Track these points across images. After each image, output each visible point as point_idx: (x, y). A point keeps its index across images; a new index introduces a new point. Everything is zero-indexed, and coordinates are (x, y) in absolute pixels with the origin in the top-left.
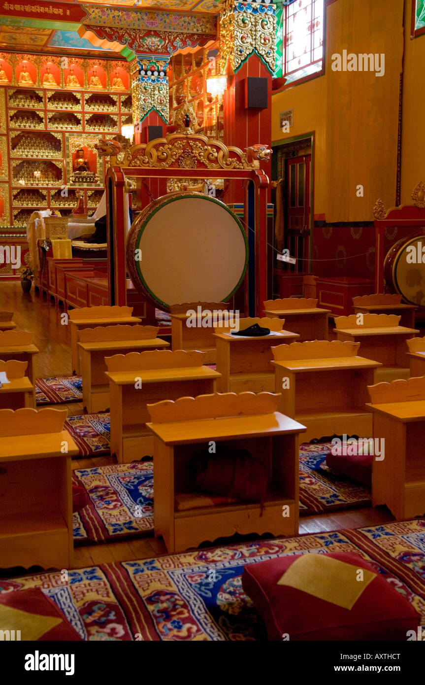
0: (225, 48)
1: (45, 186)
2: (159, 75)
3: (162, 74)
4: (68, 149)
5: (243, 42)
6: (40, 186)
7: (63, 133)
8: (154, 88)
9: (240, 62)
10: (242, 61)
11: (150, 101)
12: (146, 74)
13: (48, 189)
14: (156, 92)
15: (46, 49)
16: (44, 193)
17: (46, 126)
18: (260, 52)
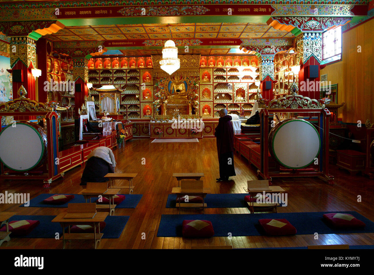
0: (299, 54)
1: (226, 102)
2: (270, 62)
3: (271, 61)
4: (235, 89)
5: (307, 51)
6: (224, 102)
7: (233, 83)
8: (268, 67)
9: (306, 59)
10: (307, 59)
11: (266, 72)
12: (265, 62)
13: (227, 104)
14: (269, 68)
15: (227, 54)
16: (226, 105)
17: (227, 81)
18: (315, 55)
